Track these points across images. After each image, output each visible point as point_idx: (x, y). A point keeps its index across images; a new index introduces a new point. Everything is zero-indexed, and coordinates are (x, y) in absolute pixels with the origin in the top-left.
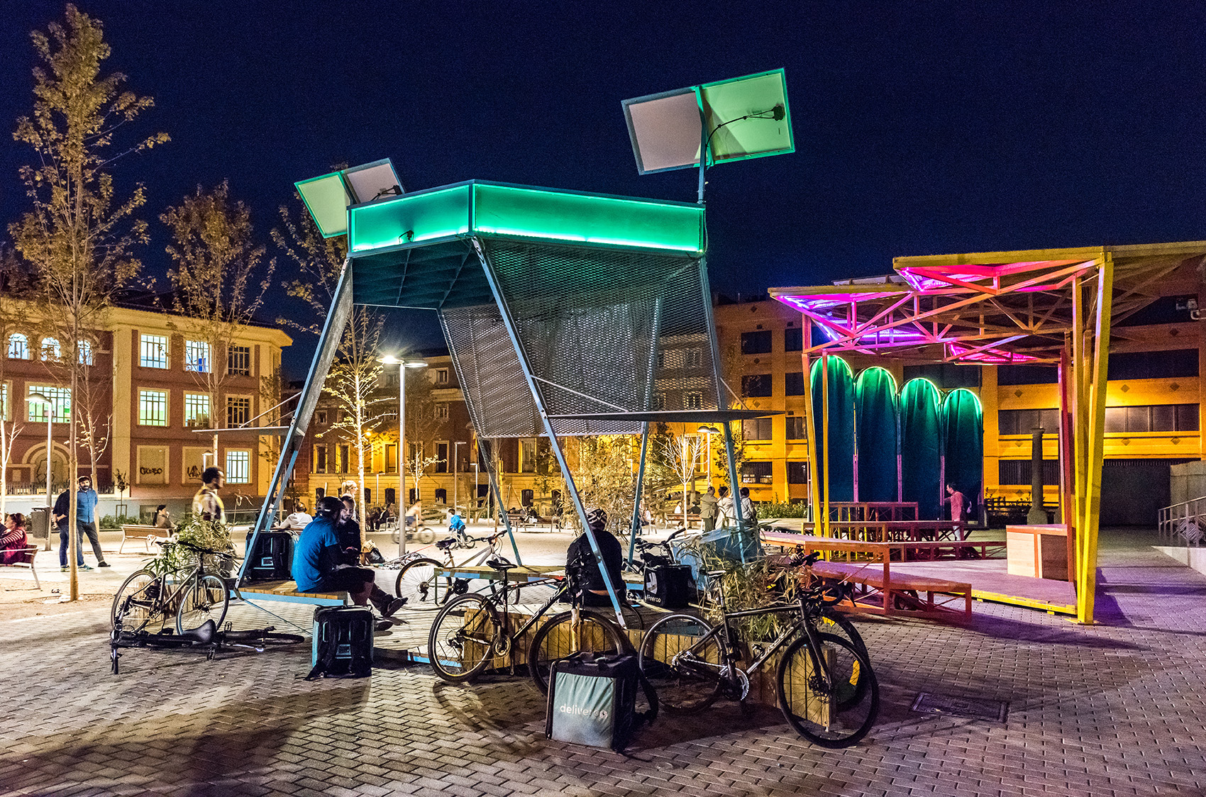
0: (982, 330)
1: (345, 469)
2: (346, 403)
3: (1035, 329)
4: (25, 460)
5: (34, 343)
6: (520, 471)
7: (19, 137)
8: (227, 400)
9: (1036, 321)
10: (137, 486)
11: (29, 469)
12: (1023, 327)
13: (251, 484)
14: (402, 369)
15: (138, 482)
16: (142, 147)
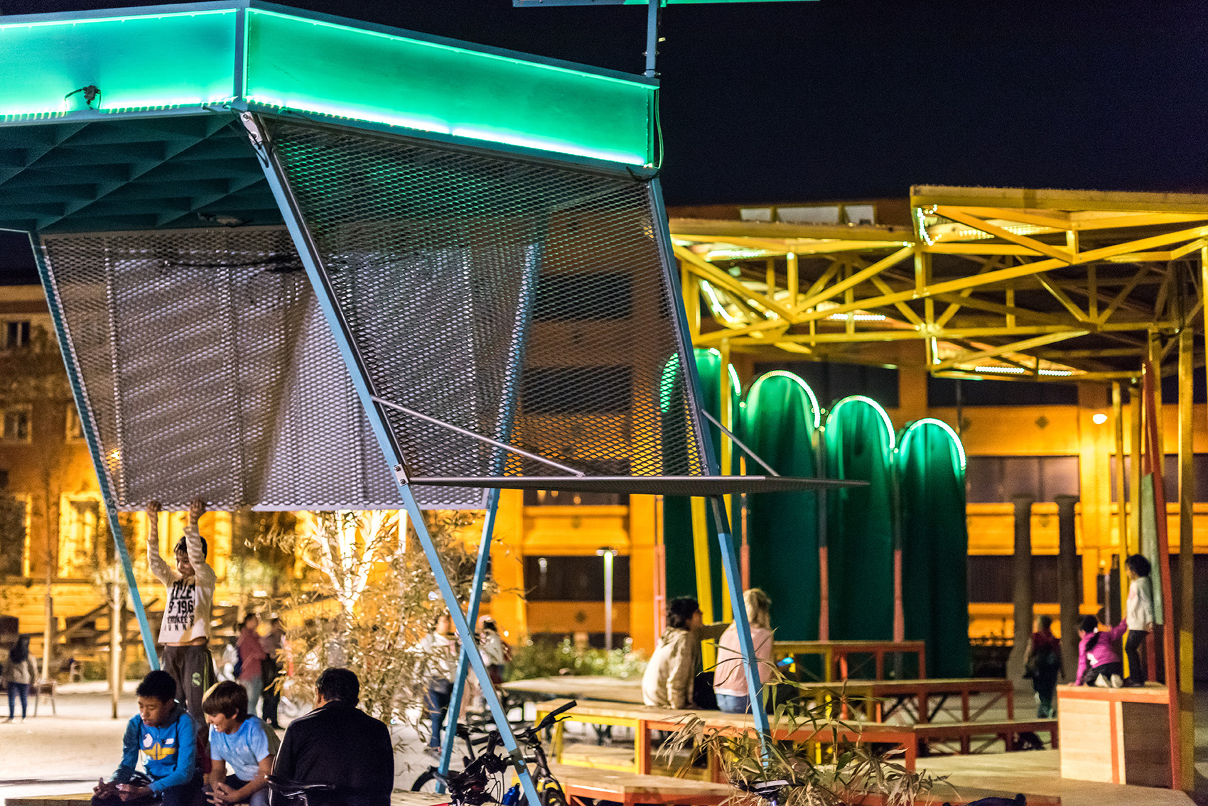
0: (1010, 319)
3: (1100, 320)
9: (1101, 307)
12: (1080, 316)
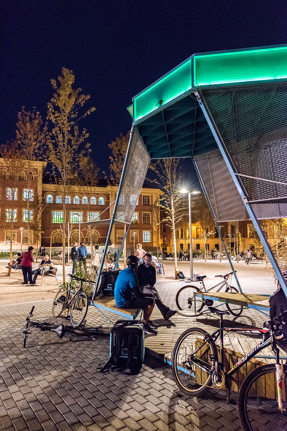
1: (182, 237)
2: (168, 211)
4: (87, 235)
5: (89, 199)
6: (248, 237)
7: (48, 118)
8: (143, 214)
10: (117, 243)
11: (88, 238)
13: (151, 243)
14: (189, 195)
15: (117, 242)
16: (86, 114)
